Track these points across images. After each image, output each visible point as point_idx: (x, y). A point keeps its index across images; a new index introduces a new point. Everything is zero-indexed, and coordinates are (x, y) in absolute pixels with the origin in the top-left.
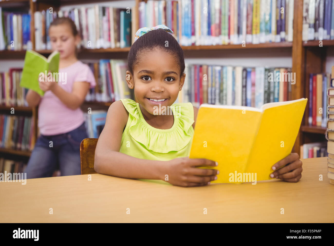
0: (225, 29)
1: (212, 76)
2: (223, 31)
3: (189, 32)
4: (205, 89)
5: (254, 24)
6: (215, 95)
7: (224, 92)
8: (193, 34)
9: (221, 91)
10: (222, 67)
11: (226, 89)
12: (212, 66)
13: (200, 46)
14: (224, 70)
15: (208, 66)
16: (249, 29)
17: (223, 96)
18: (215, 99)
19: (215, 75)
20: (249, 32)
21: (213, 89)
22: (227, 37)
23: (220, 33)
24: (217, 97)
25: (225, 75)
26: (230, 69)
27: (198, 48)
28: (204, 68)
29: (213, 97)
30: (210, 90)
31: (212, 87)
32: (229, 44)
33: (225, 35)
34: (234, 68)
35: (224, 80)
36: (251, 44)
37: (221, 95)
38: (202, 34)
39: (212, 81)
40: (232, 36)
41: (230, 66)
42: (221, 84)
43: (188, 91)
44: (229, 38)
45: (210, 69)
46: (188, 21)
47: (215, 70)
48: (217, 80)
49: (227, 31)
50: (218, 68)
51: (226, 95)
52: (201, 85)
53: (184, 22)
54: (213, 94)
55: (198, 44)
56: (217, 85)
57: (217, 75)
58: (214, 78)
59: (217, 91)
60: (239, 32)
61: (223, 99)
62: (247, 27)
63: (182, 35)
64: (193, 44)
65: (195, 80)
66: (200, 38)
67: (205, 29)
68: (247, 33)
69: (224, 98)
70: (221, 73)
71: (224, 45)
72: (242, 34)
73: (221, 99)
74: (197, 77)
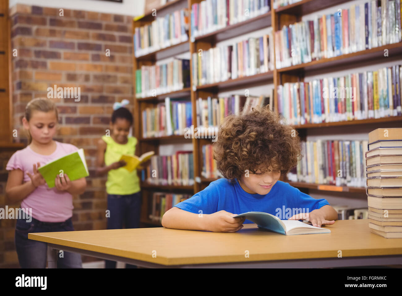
0: (349, 106)
1: (343, 151)
2: (348, 108)
3: (320, 110)
4: (337, 163)
5: (375, 100)
6: (346, 169)
7: (354, 165)
8: (323, 112)
9: (351, 165)
10: (351, 141)
11: (355, 162)
12: (342, 141)
13: (329, 123)
14: (353, 145)
15: (339, 141)
16: (370, 105)
17: (353, 170)
18: (346, 172)
19: (345, 149)
20: (371, 108)
21: (344, 163)
22: (351, 114)
23: (345, 111)
24: (348, 171)
25: (353, 150)
26: (357, 143)
27: (327, 125)
28: (336, 143)
29: (345, 171)
30: (341, 163)
31: (343, 161)
32: (354, 120)
33: (349, 111)
34: (361, 142)
35: (353, 154)
36: (373, 119)
37: (351, 168)
38: (330, 111)
39: (343, 156)
40: (356, 112)
41: (358, 140)
42: (351, 158)
43: (323, 166)
44: (353, 114)
45: (340, 143)
46: (318, 101)
47: (345, 145)
48: (347, 154)
49: (351, 108)
50: (347, 143)
51: (355, 169)
52: (333, 160)
53: (315, 102)
54: (344, 168)
55: (327, 121)
56: (347, 159)
57: (347, 149)
58: (344, 152)
59: (348, 165)
60: (362, 108)
61: (353, 173)
62: (368, 103)
63: (314, 113)
64: (324, 121)
65: (328, 155)
66: (329, 115)
67: (333, 107)
68: (369, 109)
69: (354, 171)
70: (350, 147)
71: (349, 121)
72: (364, 110)
73: (351, 172)
74: (330, 153)
